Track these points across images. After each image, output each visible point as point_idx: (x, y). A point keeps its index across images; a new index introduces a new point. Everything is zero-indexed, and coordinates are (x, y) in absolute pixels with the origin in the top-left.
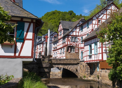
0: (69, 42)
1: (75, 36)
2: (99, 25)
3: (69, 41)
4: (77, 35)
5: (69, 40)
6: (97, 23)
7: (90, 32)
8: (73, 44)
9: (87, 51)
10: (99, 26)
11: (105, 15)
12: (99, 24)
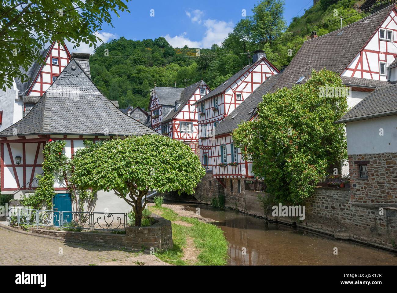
0: (175, 133)
1: (187, 120)
2: (238, 104)
3: (177, 132)
4: (192, 118)
5: (176, 130)
6: (233, 101)
7: (220, 118)
8: (185, 137)
9: (216, 156)
10: (237, 106)
11: (250, 85)
12: (237, 102)
